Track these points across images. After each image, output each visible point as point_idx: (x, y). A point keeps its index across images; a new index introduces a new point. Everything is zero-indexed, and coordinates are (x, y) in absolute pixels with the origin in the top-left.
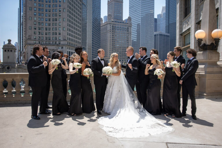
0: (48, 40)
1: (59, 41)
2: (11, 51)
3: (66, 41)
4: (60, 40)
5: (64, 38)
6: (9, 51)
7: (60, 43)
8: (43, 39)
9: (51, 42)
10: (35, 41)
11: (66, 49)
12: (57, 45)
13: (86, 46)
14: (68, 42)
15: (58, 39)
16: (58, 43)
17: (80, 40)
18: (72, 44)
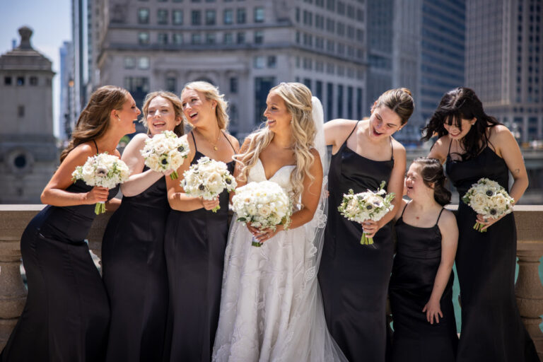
0: (203, 26)
1: (256, 29)
2: (34, 81)
3: (290, 26)
4: (259, 25)
5: (282, 14)
6: (21, 80)
7: (258, 40)
8: (181, 24)
9: (219, 36)
10: (146, 30)
11: (290, 66)
12: (249, 49)
13: (390, 50)
14: (298, 34)
15: (250, 17)
16: (249, 37)
17: (360, 19)
18: (320, 41)
